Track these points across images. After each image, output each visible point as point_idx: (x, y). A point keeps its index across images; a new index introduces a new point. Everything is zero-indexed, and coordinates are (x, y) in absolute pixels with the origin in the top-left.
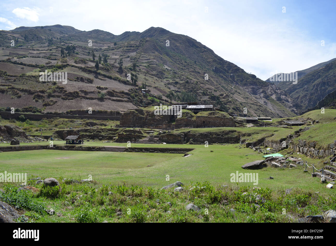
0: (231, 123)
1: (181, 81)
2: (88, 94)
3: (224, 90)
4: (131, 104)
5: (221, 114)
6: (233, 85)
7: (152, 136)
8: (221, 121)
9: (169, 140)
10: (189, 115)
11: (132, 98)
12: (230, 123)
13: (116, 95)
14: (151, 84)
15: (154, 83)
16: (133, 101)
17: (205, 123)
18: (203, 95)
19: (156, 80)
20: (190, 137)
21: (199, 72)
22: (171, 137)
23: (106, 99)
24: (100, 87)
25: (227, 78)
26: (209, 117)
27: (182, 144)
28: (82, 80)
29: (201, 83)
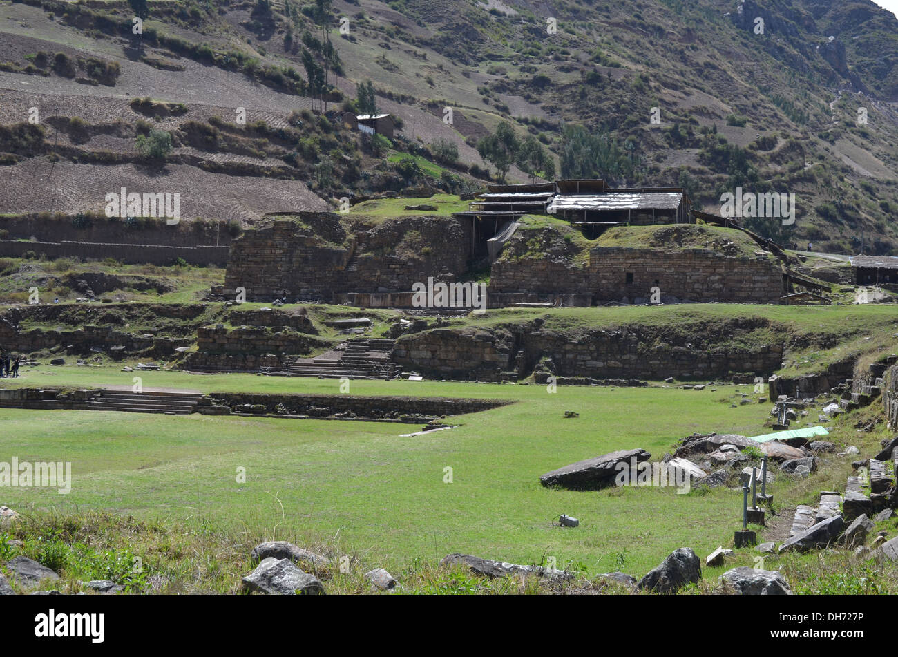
0: (761, 282)
1: (563, 74)
2: (90, 139)
3: (786, 119)
4: (300, 186)
5: (717, 240)
6: (833, 95)
7: (359, 341)
8: (712, 274)
9: (439, 359)
10: (559, 244)
11: (303, 157)
12: (755, 282)
13: (224, 144)
14: (415, 89)
15: (430, 82)
16: (312, 171)
17: (637, 281)
18: (671, 146)
19: (441, 67)
20: (540, 346)
22: (450, 348)
23: (176, 160)
24: (151, 104)
25: (804, 57)
26: (655, 254)
27: (499, 380)
28: (62, 66)
29: (666, 85)
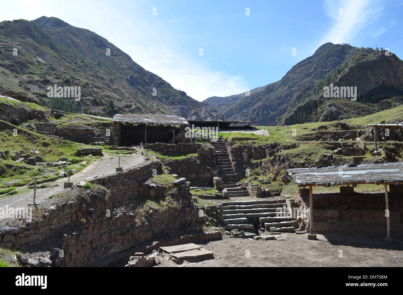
6: (154, 102)
18: (93, 105)
21: (102, 78)
